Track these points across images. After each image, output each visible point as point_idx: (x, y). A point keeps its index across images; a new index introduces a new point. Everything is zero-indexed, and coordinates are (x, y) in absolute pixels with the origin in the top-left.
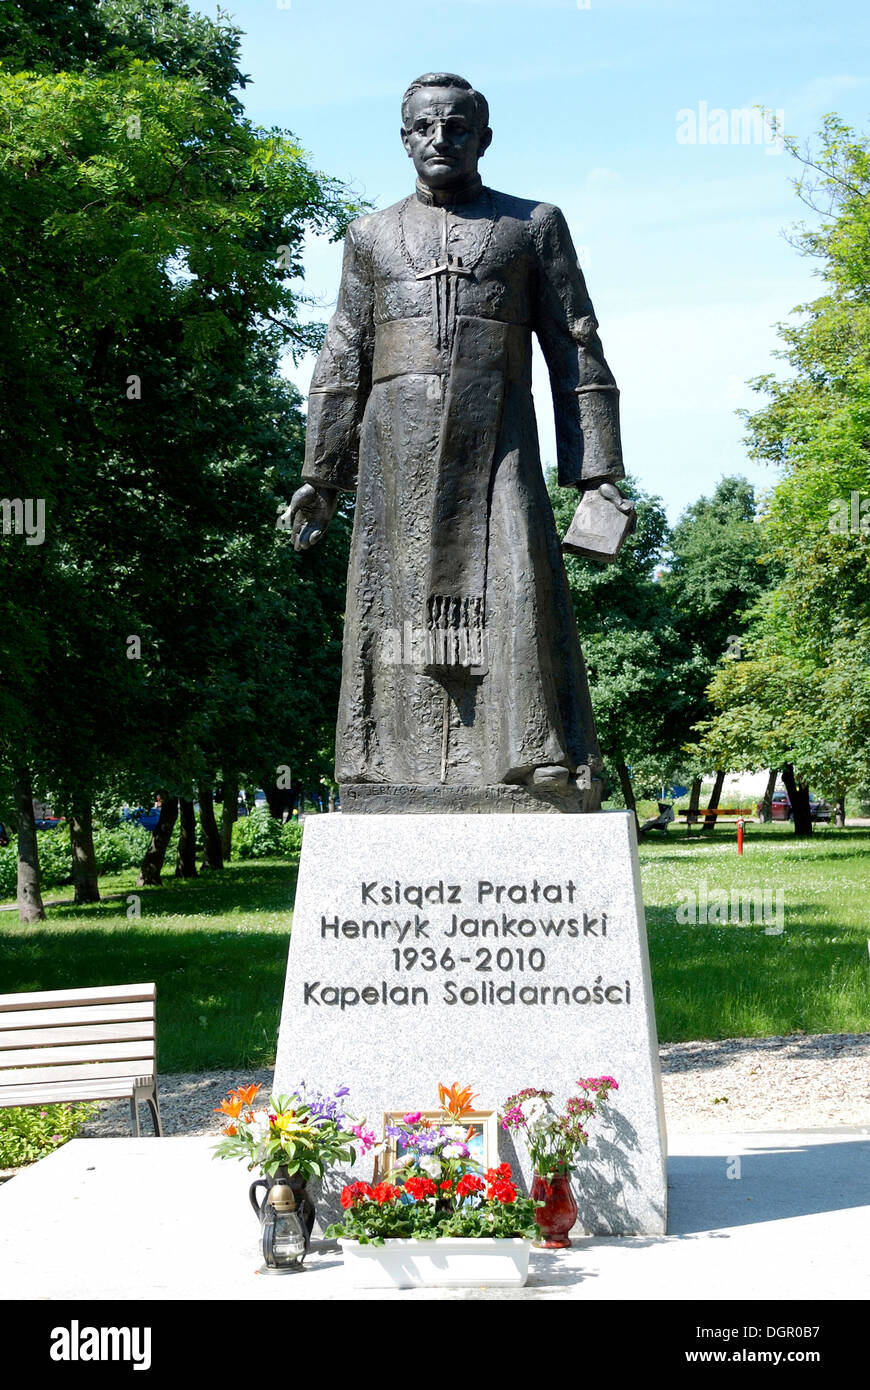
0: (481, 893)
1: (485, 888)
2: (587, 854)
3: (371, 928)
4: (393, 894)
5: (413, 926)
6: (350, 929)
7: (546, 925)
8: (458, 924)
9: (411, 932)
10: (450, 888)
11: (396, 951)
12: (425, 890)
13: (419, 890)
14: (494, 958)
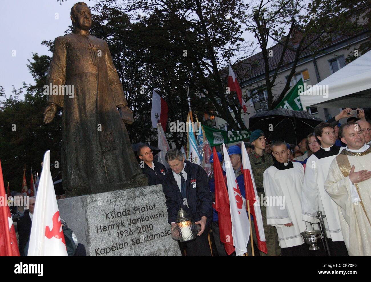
0: (135, 211)
1: (136, 209)
3: (110, 227)
4: (114, 215)
5: (121, 224)
6: (104, 229)
7: (151, 217)
8: (131, 221)
9: (120, 227)
10: (128, 211)
11: (118, 232)
12: (121, 213)
13: (120, 213)
14: (142, 229)
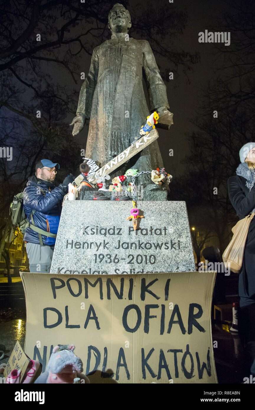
0: (130, 231)
1: (132, 229)
3: (86, 245)
4: (95, 231)
5: (102, 244)
6: (78, 245)
7: (156, 245)
8: (121, 244)
9: (101, 248)
10: (117, 229)
11: (96, 255)
12: (107, 230)
13: (105, 229)
14: (135, 259)
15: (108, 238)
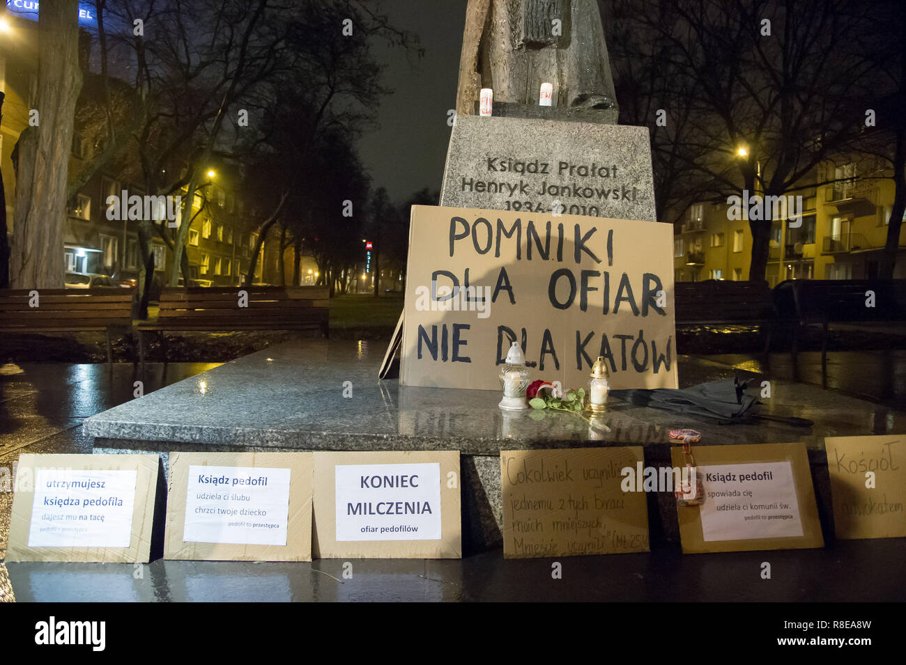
0: (561, 169)
1: (564, 166)
2: (624, 150)
3: (493, 187)
4: (506, 165)
5: (519, 187)
6: (480, 186)
7: (600, 192)
8: (547, 188)
9: (517, 192)
10: (542, 164)
11: (508, 202)
12: (526, 165)
13: (523, 164)
14: (568, 211)
15: (527, 178)
